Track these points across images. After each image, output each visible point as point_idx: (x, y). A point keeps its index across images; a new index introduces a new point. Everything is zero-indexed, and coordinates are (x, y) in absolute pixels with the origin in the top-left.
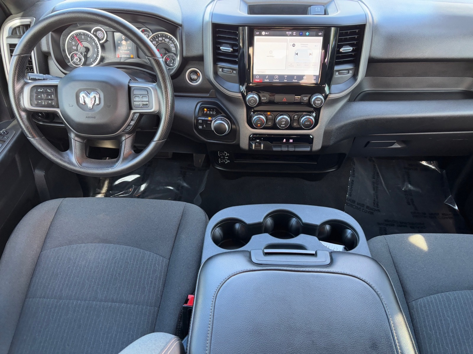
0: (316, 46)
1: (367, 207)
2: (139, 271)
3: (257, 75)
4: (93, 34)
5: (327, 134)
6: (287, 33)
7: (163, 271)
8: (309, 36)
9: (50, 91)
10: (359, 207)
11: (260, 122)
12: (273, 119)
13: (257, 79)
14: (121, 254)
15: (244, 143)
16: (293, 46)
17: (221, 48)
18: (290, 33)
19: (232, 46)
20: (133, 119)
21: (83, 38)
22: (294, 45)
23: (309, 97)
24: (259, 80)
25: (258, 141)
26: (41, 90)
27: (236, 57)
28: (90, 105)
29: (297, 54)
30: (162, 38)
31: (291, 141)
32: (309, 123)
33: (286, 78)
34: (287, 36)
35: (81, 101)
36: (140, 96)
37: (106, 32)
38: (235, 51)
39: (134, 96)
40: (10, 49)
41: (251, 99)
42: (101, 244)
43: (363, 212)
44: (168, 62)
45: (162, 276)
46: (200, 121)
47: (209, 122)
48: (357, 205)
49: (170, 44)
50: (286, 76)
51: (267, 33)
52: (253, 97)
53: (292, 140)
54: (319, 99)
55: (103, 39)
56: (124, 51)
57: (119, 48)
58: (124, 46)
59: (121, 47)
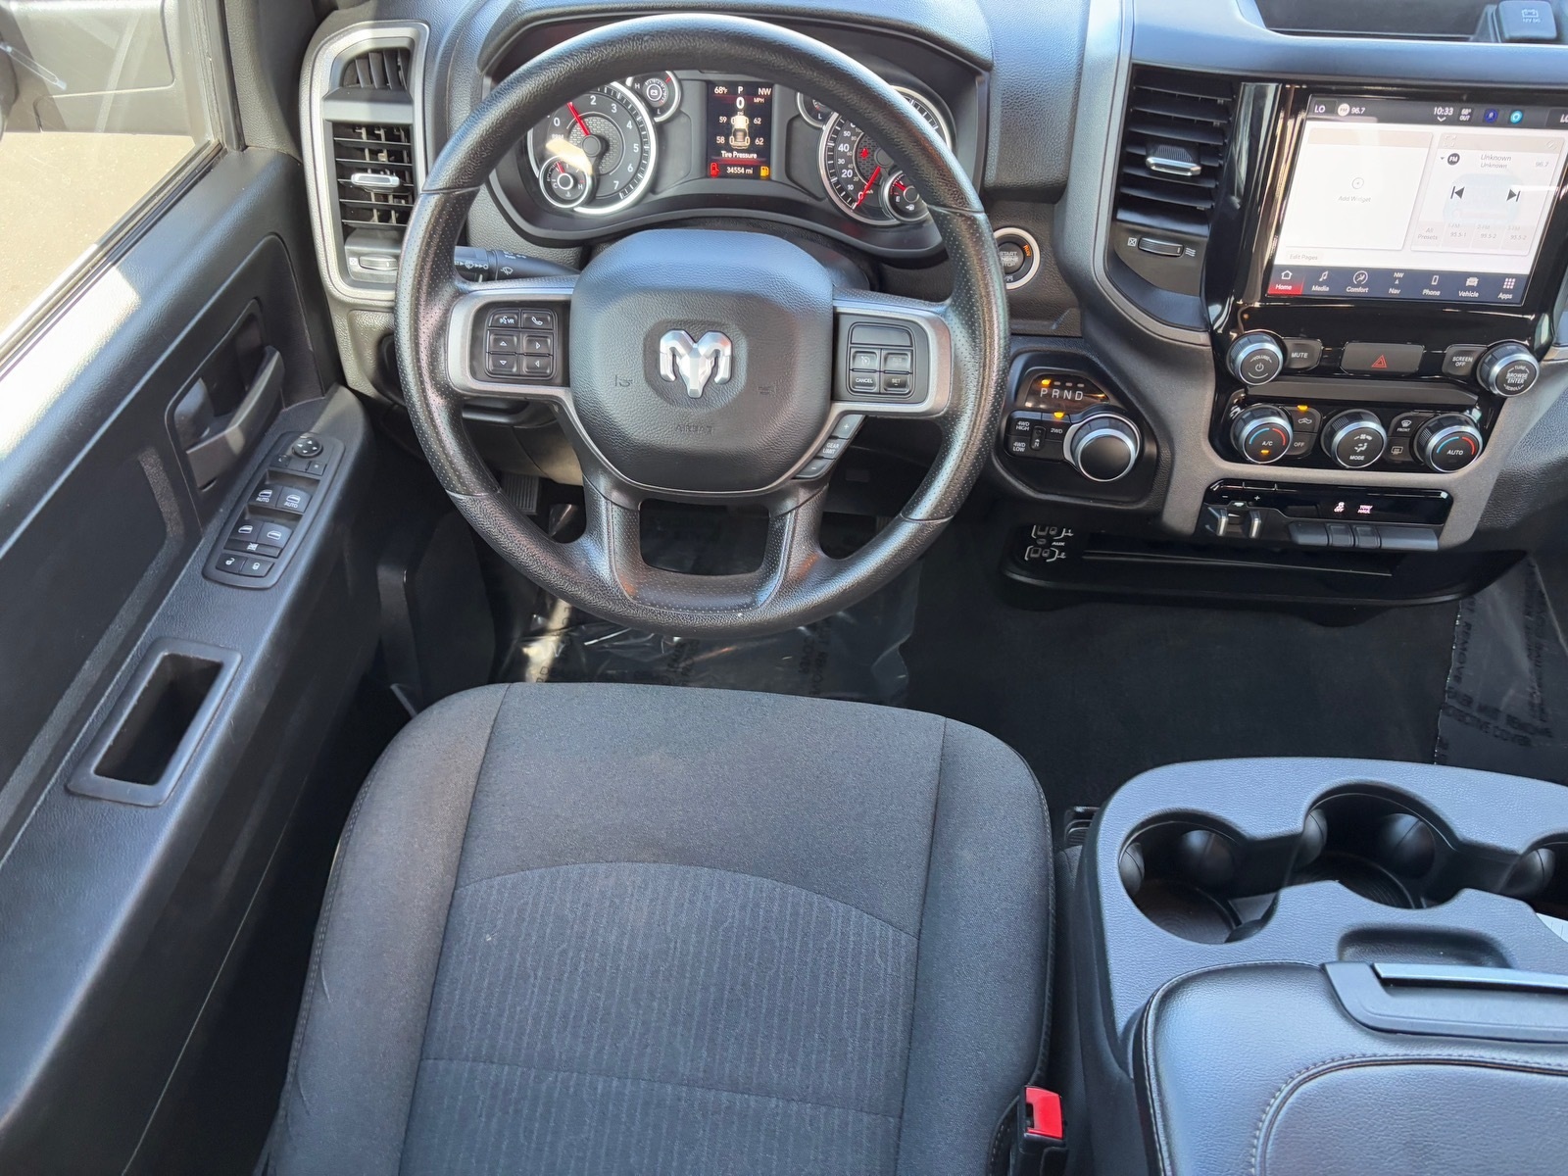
0: (1539, 164)
1: (1511, 720)
2: (815, 977)
3: (1284, 268)
4: (632, 89)
5: (1506, 487)
6: (1438, 110)
7: (902, 981)
8: (1520, 125)
9: (540, 323)
10: (1483, 718)
11: (1270, 443)
12: (1316, 430)
13: (1285, 283)
14: (743, 908)
15: (1181, 510)
16: (1452, 163)
17: (1151, 160)
18: (1450, 111)
19: (1199, 152)
20: (834, 434)
21: (593, 103)
22: (1455, 159)
23: (1476, 356)
24: (1290, 288)
25: (1239, 504)
26: (512, 321)
27: (1207, 195)
28: (695, 384)
29: (1460, 193)
31: (1365, 509)
32: (1461, 453)
33: (1397, 282)
34: (1437, 123)
35: (666, 369)
36: (877, 352)
37: (680, 81)
38: (1207, 173)
39: (853, 350)
40: (336, 144)
41: (1255, 358)
42: (667, 867)
43: (1496, 736)
44: (898, 199)
45: (901, 1001)
46: (1023, 426)
47: (1057, 431)
48: (1475, 714)
50: (1401, 275)
51: (1356, 110)
52: (1262, 351)
53: (1369, 507)
54: (1523, 368)
55: (664, 109)
56: (735, 153)
57: (721, 140)
58: (740, 135)
59: (727, 140)
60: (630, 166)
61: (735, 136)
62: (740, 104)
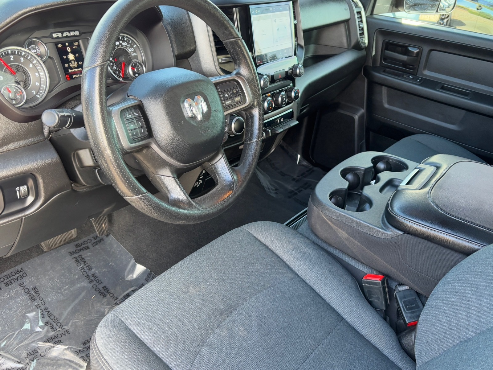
3: (258, 56)
8: (282, 10)
9: (137, 115)
11: (271, 105)
13: (259, 60)
16: (275, 22)
18: (272, 9)
20: (225, 124)
21: (12, 59)
23: (292, 69)
25: (264, 128)
28: (200, 117)
29: (278, 29)
30: (119, 43)
32: (298, 94)
41: (265, 81)
42: (233, 314)
49: (128, 48)
50: (275, 53)
52: (266, 78)
53: (283, 119)
54: (302, 68)
55: (41, 57)
56: (74, 69)
57: (67, 65)
58: (73, 62)
59: (69, 65)
60: (37, 83)
61: (71, 63)
62: (69, 50)
